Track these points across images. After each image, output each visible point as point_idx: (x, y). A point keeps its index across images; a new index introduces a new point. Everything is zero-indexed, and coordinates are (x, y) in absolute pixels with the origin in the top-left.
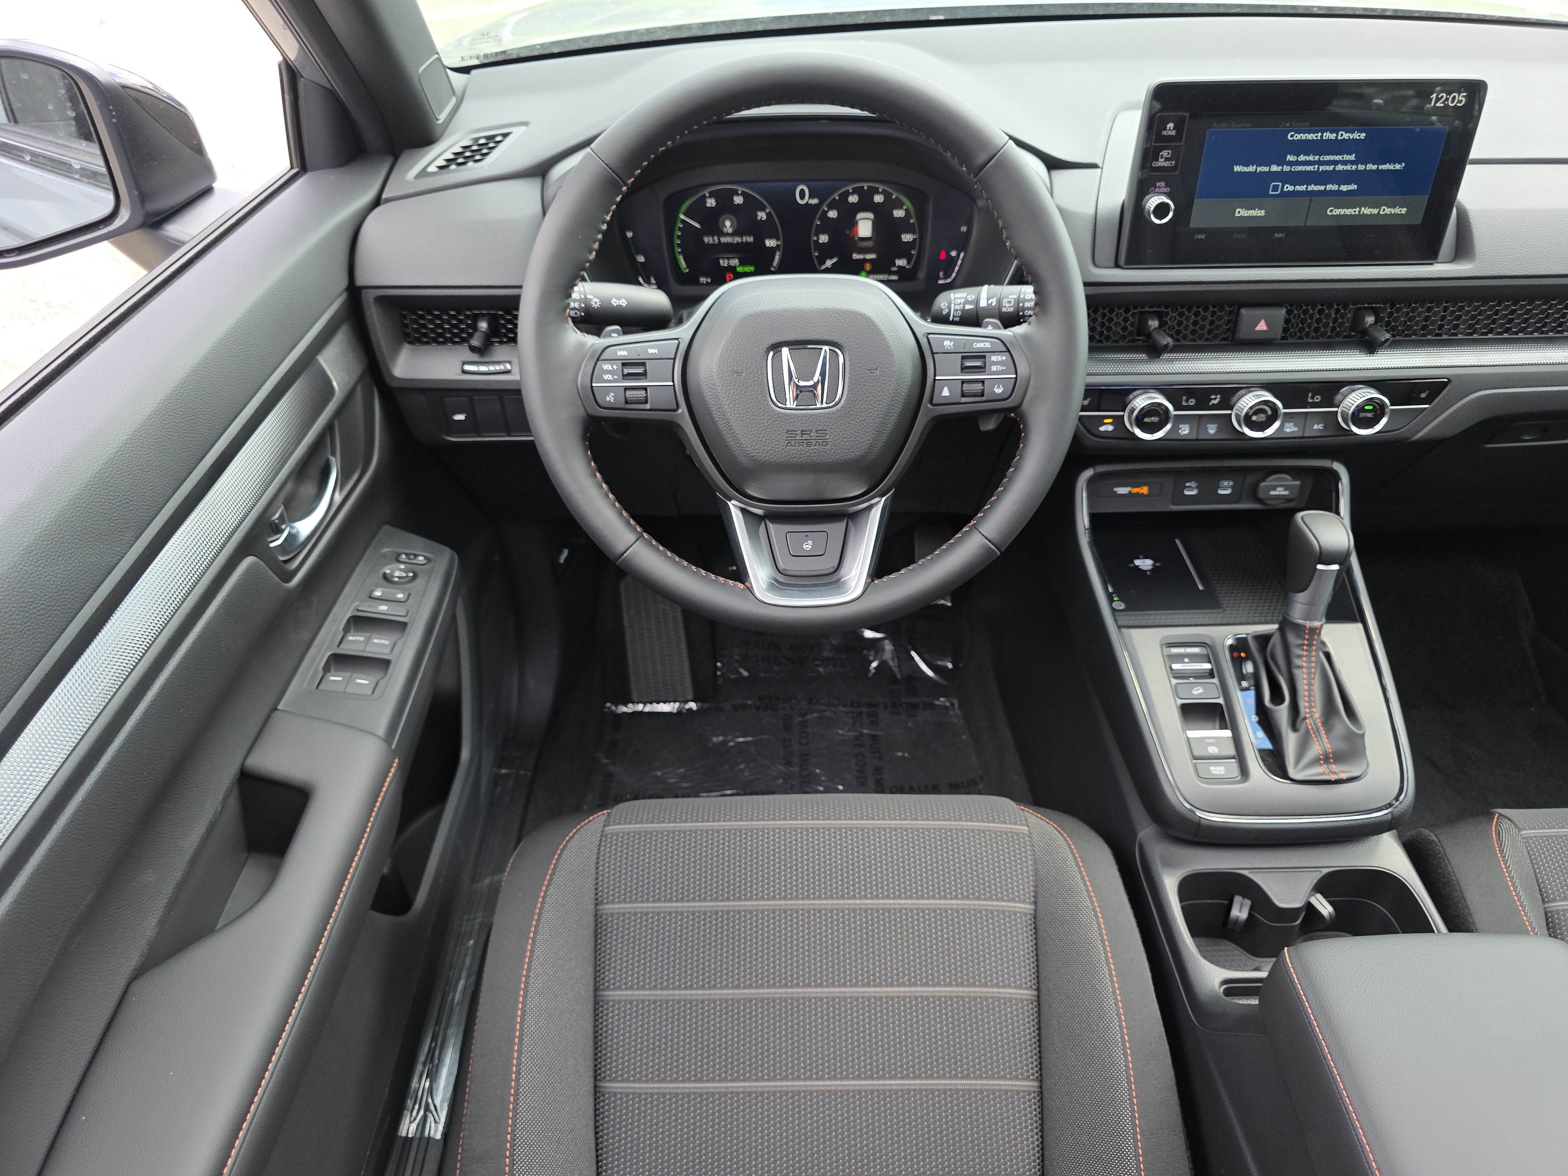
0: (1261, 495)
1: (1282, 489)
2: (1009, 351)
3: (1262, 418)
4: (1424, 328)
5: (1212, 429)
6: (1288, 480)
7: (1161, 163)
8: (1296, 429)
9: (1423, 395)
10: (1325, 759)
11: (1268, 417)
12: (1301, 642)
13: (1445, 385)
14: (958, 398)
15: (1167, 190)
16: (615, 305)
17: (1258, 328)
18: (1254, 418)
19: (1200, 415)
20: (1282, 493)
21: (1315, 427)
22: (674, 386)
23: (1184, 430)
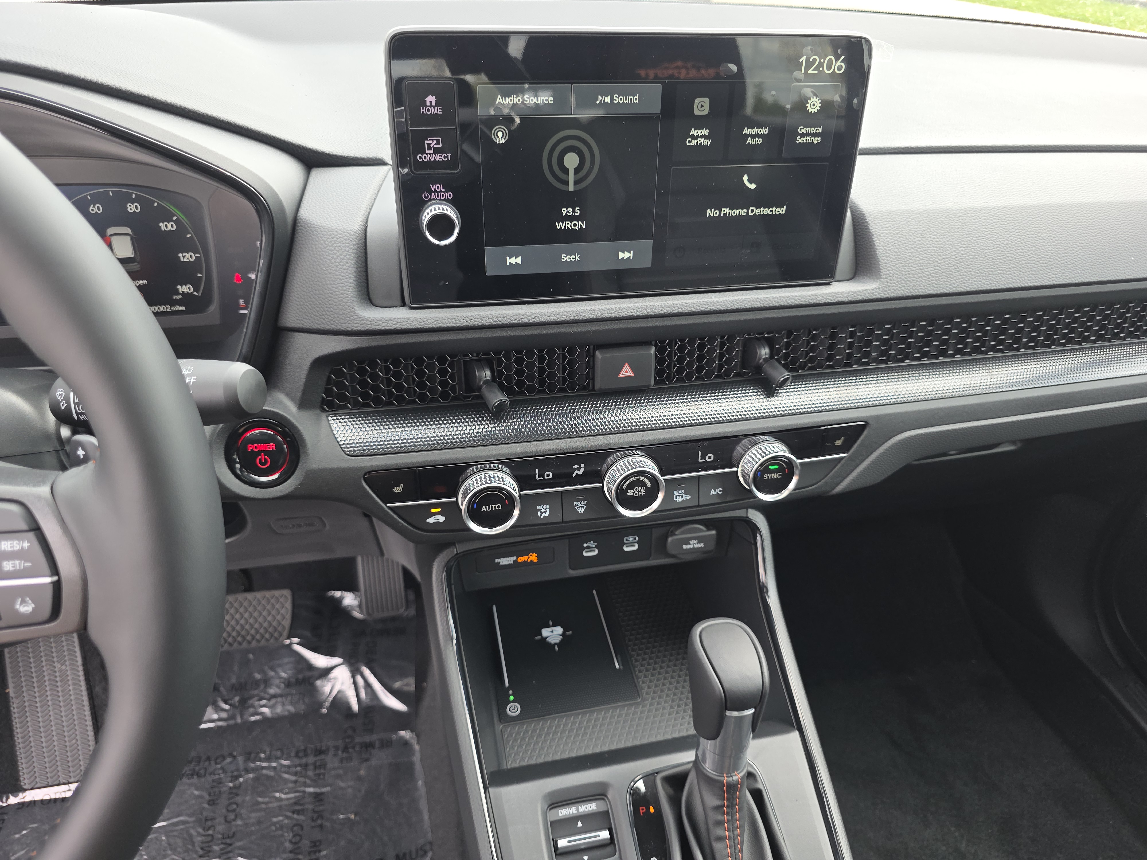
0: (672, 550)
1: (696, 542)
2: (37, 529)
3: (640, 491)
4: (829, 358)
6: (701, 531)
7: (430, 156)
8: (688, 497)
9: (838, 443)
11: (647, 489)
13: (862, 428)
15: (449, 195)
17: (623, 374)
18: (630, 493)
19: (562, 492)
20: (696, 546)
21: (713, 492)
23: (544, 512)
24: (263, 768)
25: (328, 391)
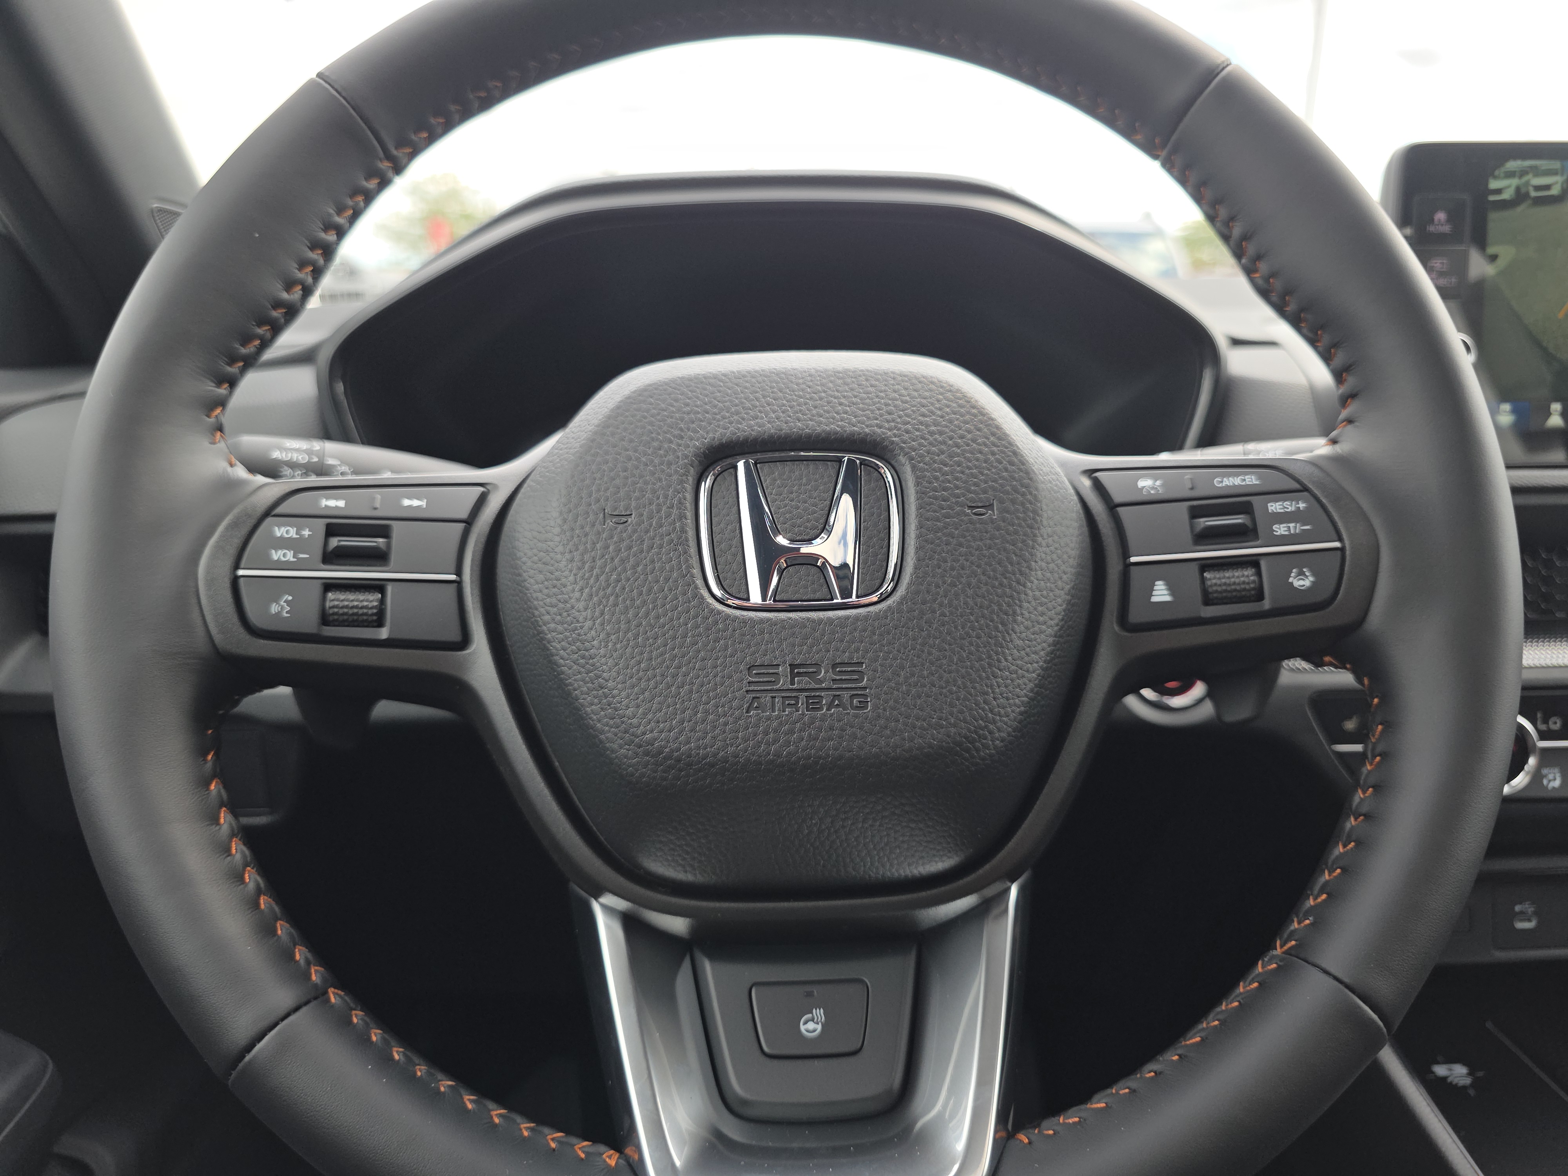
2: (1310, 492)
22: (459, 584)
23: (1553, 779)
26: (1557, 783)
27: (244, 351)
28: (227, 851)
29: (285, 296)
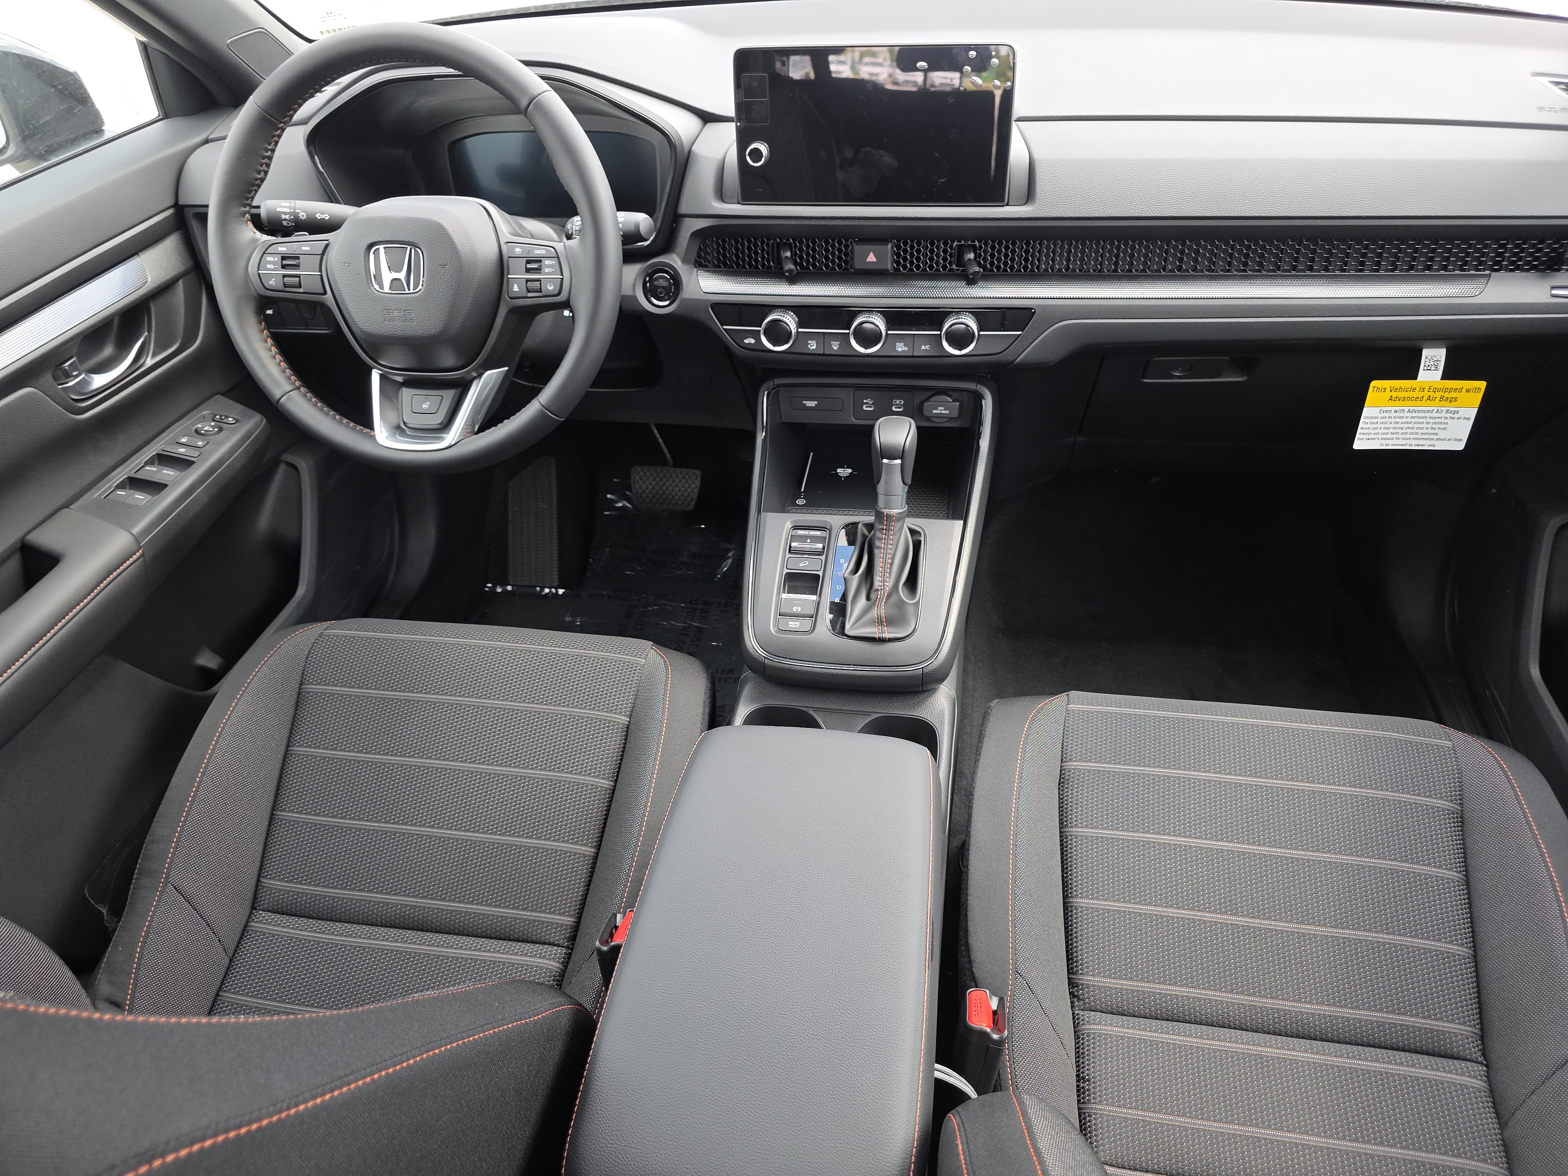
0: (926, 414)
1: (943, 408)
2: (558, 257)
5: (835, 345)
6: (947, 401)
8: (906, 349)
10: (879, 622)
12: (882, 527)
13: (1031, 313)
14: (524, 293)
16: (319, 218)
17: (869, 260)
19: (824, 333)
20: (943, 412)
21: (923, 347)
22: (321, 275)
23: (813, 346)
24: (665, 605)
25: (699, 256)
26: (814, 347)
27: (250, 196)
28: (271, 350)
29: (259, 176)
